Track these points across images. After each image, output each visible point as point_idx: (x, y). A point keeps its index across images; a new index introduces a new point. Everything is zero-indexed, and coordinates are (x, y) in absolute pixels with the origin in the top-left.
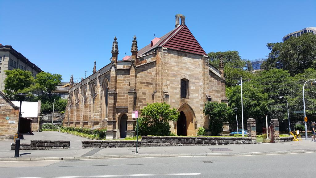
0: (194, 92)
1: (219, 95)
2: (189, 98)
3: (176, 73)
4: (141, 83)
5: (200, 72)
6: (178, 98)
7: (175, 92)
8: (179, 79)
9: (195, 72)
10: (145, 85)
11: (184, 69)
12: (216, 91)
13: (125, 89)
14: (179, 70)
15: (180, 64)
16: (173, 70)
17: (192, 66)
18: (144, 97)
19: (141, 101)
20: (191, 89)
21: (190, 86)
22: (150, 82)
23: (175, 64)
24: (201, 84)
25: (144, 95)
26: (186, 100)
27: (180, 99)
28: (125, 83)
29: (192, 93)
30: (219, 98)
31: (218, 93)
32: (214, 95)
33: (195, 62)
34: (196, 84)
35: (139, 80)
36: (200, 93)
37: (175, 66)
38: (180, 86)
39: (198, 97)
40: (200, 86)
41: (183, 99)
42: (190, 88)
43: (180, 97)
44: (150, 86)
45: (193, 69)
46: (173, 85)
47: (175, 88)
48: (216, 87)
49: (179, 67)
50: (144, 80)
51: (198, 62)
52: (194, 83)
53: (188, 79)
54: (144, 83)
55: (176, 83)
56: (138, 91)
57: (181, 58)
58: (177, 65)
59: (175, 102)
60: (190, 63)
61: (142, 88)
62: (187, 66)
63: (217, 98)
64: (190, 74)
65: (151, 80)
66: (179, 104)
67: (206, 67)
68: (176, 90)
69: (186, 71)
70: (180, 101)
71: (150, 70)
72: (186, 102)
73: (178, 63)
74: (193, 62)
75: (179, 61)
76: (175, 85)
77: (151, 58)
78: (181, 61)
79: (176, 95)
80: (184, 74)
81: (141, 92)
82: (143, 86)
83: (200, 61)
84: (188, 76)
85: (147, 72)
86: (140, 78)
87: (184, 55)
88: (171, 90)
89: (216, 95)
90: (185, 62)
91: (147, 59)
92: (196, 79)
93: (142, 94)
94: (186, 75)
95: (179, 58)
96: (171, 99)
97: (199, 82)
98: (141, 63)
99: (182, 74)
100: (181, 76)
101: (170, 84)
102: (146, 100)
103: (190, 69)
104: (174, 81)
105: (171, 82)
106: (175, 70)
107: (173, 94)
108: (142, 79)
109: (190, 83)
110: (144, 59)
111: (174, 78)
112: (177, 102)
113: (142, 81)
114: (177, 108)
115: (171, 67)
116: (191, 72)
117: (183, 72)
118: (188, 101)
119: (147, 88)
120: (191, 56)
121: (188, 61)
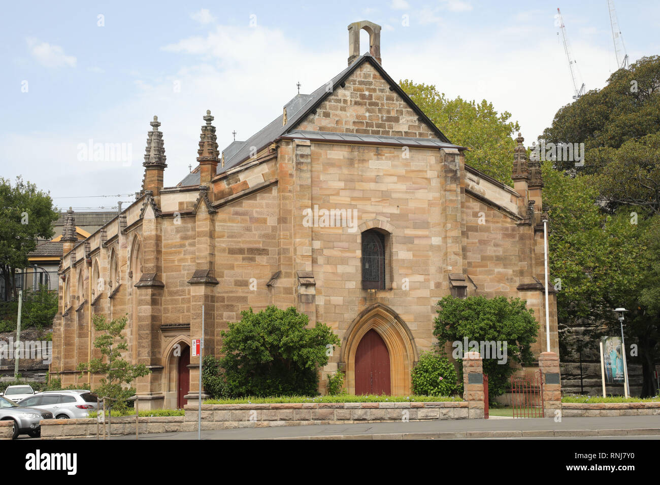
0: (407, 268)
1: (510, 271)
2: (391, 289)
4: (229, 253)
5: (430, 204)
6: (351, 292)
7: (343, 274)
9: (412, 205)
10: (244, 259)
11: (373, 200)
12: (498, 258)
13: (186, 272)
14: (353, 203)
15: (358, 185)
17: (402, 187)
18: (240, 291)
19: (232, 306)
20: (398, 260)
21: (394, 250)
22: (261, 246)
23: (342, 184)
24: (436, 241)
25: (240, 289)
26: (381, 295)
27: (359, 294)
28: (184, 255)
30: (511, 280)
31: (505, 266)
32: (490, 272)
33: (413, 171)
34: (416, 241)
35: (224, 245)
36: (433, 269)
37: (342, 193)
38: (359, 253)
39: (423, 285)
40: (432, 247)
41: (371, 294)
42: (394, 258)
43: (360, 286)
44: (261, 260)
45: (407, 196)
46: (335, 253)
47: (344, 261)
48: (496, 245)
49: (357, 194)
50: (240, 242)
51: (426, 171)
52: (409, 240)
53: (387, 227)
54: (241, 251)
55: (345, 245)
56: (223, 277)
57: (361, 165)
58: (348, 188)
59: (341, 303)
60: (396, 177)
61: (235, 268)
62: (383, 187)
63: (502, 283)
64: (396, 211)
65: (264, 242)
66: (356, 309)
67: (450, 187)
68: (346, 266)
69: (380, 204)
70: (361, 300)
71: (258, 210)
72: (379, 301)
73: (350, 181)
74: (407, 172)
75: (356, 173)
76: (341, 251)
77: (263, 174)
78: (362, 175)
79: (346, 282)
80: (374, 213)
81: (232, 280)
82: (236, 260)
83: (431, 166)
84: (389, 219)
85: (248, 218)
86: (225, 239)
87: (372, 154)
88: (329, 269)
89: (499, 273)
90: (378, 176)
91: (248, 177)
92: (416, 226)
93: (233, 286)
94: (381, 218)
95: (356, 165)
96: (329, 296)
97: (427, 237)
98: (231, 192)
99: (365, 214)
100: (361, 222)
101: (325, 251)
102: (249, 303)
103: (393, 195)
104: (338, 238)
105: (328, 241)
106: (340, 204)
107: (337, 280)
108: (232, 241)
109: (394, 240)
110: (240, 180)
111: (338, 231)
112: (351, 302)
113: (232, 245)
114: (348, 321)
115: (329, 195)
116: (400, 207)
117: (369, 207)
118: (388, 297)
119: (249, 267)
120: (398, 156)
121: (387, 173)
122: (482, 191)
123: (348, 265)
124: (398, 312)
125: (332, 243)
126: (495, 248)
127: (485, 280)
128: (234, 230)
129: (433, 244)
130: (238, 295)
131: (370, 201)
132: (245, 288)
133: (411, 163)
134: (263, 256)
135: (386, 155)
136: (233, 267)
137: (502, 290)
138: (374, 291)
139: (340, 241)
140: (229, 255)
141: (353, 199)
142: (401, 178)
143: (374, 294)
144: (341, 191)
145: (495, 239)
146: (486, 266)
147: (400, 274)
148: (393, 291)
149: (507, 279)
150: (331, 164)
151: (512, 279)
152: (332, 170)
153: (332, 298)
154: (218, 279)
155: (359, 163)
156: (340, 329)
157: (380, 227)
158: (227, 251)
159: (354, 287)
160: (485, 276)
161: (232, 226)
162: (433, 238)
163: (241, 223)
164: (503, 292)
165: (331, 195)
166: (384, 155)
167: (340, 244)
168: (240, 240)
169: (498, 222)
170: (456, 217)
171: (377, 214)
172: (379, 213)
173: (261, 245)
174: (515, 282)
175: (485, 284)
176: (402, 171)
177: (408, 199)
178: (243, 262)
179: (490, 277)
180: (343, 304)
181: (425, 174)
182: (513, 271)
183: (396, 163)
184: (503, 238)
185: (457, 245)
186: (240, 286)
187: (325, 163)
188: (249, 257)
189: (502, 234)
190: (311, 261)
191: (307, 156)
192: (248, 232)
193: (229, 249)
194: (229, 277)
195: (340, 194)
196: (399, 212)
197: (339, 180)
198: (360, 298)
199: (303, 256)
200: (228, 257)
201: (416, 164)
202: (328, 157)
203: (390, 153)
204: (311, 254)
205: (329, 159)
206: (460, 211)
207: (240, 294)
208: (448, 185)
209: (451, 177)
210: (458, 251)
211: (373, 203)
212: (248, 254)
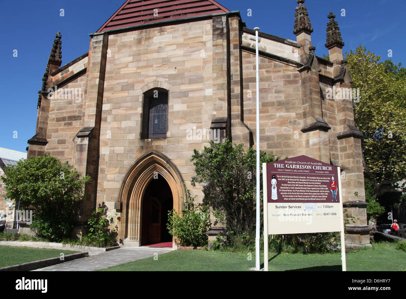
0: (182, 118)
1: (293, 115)
2: (165, 138)
3: (130, 81)
4: (56, 121)
5: (205, 62)
6: (131, 142)
7: (125, 128)
8: (139, 93)
9: (188, 65)
10: (65, 124)
11: (154, 66)
12: (280, 104)
14: (138, 71)
15: (143, 57)
16: (125, 76)
17: (180, 52)
20: (173, 112)
21: (170, 104)
23: (131, 59)
24: (209, 92)
25: (60, 146)
26: (156, 143)
27: (138, 144)
29: (175, 122)
30: (294, 123)
31: (288, 110)
32: (270, 117)
33: (190, 38)
34: (191, 95)
35: (54, 116)
37: (130, 65)
38: (140, 110)
40: (205, 98)
41: (148, 143)
42: (170, 111)
43: (139, 137)
44: (76, 124)
45: (184, 59)
46: (121, 112)
47: (127, 117)
48: (277, 92)
49: (141, 64)
50: (64, 112)
51: (202, 37)
52: (185, 94)
53: (165, 86)
54: (64, 119)
55: (129, 104)
56: (51, 138)
57: (147, 42)
58: (135, 60)
59: (122, 152)
60: (176, 45)
61: (59, 131)
62: (163, 55)
63: (285, 126)
64: (173, 72)
65: (79, 111)
66: (134, 156)
67: (216, 42)
68: (128, 121)
69: (161, 68)
70: (138, 149)
72: (154, 148)
73: (137, 56)
74: (185, 40)
75: (142, 49)
76: (125, 110)
77: (84, 64)
78: (147, 49)
79: (128, 134)
80: (155, 76)
81: (56, 140)
82: (60, 125)
83: (206, 32)
84: (167, 79)
86: (55, 111)
87: (156, 32)
88: (115, 125)
89: (281, 117)
90: (160, 47)
91: (74, 68)
92: (191, 82)
93: (56, 144)
94: (160, 79)
95: (143, 43)
96: (114, 147)
97: (201, 90)
98: (62, 80)
99: (147, 78)
100: (144, 84)
101: (113, 111)
102: (65, 156)
103: (172, 60)
104: (124, 100)
105: (116, 103)
106: (128, 73)
107: (120, 133)
108: (59, 112)
109: (170, 95)
110: (69, 71)
111: (125, 94)
112: (130, 151)
113: (59, 116)
114: (127, 166)
115: (120, 68)
116: (177, 68)
117: (151, 72)
118: (162, 145)
119: (68, 130)
120: (178, 29)
121: (168, 44)
122: (263, 47)
123: (130, 120)
124: (170, 157)
125: (119, 104)
126: (277, 95)
127: (266, 125)
128: (61, 105)
129: (206, 95)
130: (58, 150)
131: (152, 68)
132: (63, 145)
133: (189, 33)
134: (77, 121)
135: (168, 30)
136: (58, 130)
137: (284, 133)
138: (150, 140)
139: (125, 102)
140: (56, 122)
141: (138, 68)
142: (179, 46)
143: (151, 143)
144: (129, 64)
145: (276, 86)
146: (267, 111)
147: (174, 124)
148: (167, 139)
149: (290, 122)
150: (124, 46)
151: (295, 121)
152: (124, 50)
153: (115, 148)
154: (48, 140)
155: (145, 41)
156: (120, 174)
157: (159, 87)
158: (55, 120)
159: (134, 138)
160: (266, 121)
161: (60, 102)
162: (206, 90)
164: (285, 135)
165: (122, 68)
166: (166, 31)
167: (125, 104)
169: (279, 71)
170: (222, 67)
171: (157, 76)
172: (159, 76)
173: (77, 113)
174: (299, 124)
175: (266, 129)
176: (181, 40)
177: (185, 61)
178: (64, 127)
179: (271, 121)
180: (124, 153)
181: (201, 39)
182: (297, 114)
183: (176, 34)
184: (285, 84)
185: (223, 91)
186: (61, 143)
187: (119, 46)
188: (68, 123)
189: (284, 81)
190: (95, 119)
191: (100, 41)
192: (70, 105)
193: (57, 118)
194: (54, 138)
195: (129, 66)
196: (176, 72)
197: (129, 56)
198: (138, 147)
199: (89, 116)
200: (55, 124)
201: (193, 33)
202: (122, 41)
203: (171, 28)
204: (95, 113)
205: (123, 42)
206: (226, 61)
207: (60, 150)
208: (215, 41)
209: (218, 34)
210: (223, 96)
211: (154, 69)
212: (68, 121)
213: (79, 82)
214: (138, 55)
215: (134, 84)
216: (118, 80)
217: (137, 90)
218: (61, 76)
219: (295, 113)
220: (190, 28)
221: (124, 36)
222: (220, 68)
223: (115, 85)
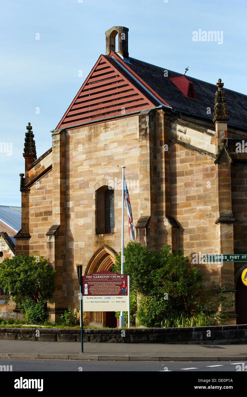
1: (209, 208)
2: (113, 233)
3: (86, 179)
4: (35, 216)
6: (90, 238)
7: (85, 224)
8: (92, 191)
9: (126, 163)
10: (42, 219)
11: (103, 164)
12: (200, 197)
14: (91, 169)
15: (94, 155)
16: (81, 174)
17: (121, 150)
18: (41, 241)
19: (37, 251)
20: (117, 209)
21: (115, 202)
23: (84, 157)
26: (107, 238)
27: (94, 239)
29: (119, 218)
30: (210, 216)
31: (205, 204)
32: (192, 211)
33: (128, 135)
35: (33, 211)
37: (84, 163)
38: (94, 207)
41: (101, 238)
42: (115, 208)
43: (94, 232)
45: (124, 157)
46: (81, 209)
47: (85, 214)
48: (198, 185)
49: (92, 162)
50: (40, 208)
54: (41, 214)
55: (86, 202)
56: (32, 233)
57: (95, 139)
58: (88, 158)
59: (83, 246)
60: (117, 143)
61: (38, 226)
62: (108, 153)
63: (203, 219)
64: (116, 170)
66: (92, 250)
68: (86, 218)
69: (107, 166)
70: (95, 243)
71: (49, 184)
72: (106, 243)
74: (124, 137)
75: (93, 146)
76: (84, 207)
78: (96, 147)
79: (87, 230)
80: (103, 174)
81: (37, 234)
82: (39, 221)
84: (112, 178)
85: (44, 190)
86: (34, 207)
87: (102, 128)
88: (77, 221)
89: (200, 210)
90: (105, 145)
91: (45, 163)
93: (37, 238)
94: (107, 177)
95: (93, 140)
96: (77, 242)
98: (36, 175)
99: (98, 176)
100: (95, 182)
101: (75, 208)
102: (45, 249)
103: (116, 158)
104: (82, 198)
105: (77, 201)
106: (83, 171)
107: (81, 229)
108: (37, 208)
109: (115, 193)
110: (41, 166)
111: (82, 192)
112: (89, 245)
113: (37, 211)
114: (88, 259)
115: (77, 166)
116: (119, 166)
117: (100, 170)
118: (111, 239)
119: (45, 225)
120: (118, 126)
121: (111, 141)
122: (188, 139)
124: (117, 251)
125: (79, 202)
126: (197, 188)
127: (189, 218)
128: (38, 200)
130: (39, 244)
132: (43, 239)
133: (127, 129)
134: (51, 216)
135: (111, 126)
136: (37, 225)
137: (202, 226)
138: (102, 235)
139: (83, 200)
140: (36, 218)
141: (91, 166)
142: (121, 143)
143: (103, 238)
144: (84, 161)
145: (197, 180)
146: (190, 205)
147: (119, 221)
148: (114, 235)
149: (207, 215)
150: (79, 142)
151: (210, 214)
154: (31, 234)
155: (94, 138)
158: (34, 215)
159: (91, 234)
160: (189, 215)
161: (37, 198)
163: (41, 195)
164: (203, 227)
165: (79, 166)
166: (109, 128)
167: (83, 202)
168: (40, 206)
169: (200, 165)
170: (146, 168)
171: (105, 175)
174: (214, 217)
175: (189, 221)
176: (121, 137)
177: (124, 159)
178: (42, 222)
179: (193, 214)
180: (85, 247)
182: (212, 207)
183: (117, 131)
184: (204, 178)
185: (147, 191)
186: (41, 238)
187: (75, 143)
188: (45, 218)
189: (203, 174)
190: (60, 218)
191: (58, 141)
192: (44, 201)
193: (35, 213)
194: (35, 232)
195: (84, 165)
196: (118, 170)
197: (83, 154)
198: (94, 242)
199: (55, 214)
200: (35, 219)
201: (130, 129)
202: (77, 138)
203: (113, 124)
204: (60, 212)
205: (77, 140)
206: (149, 162)
207: (41, 244)
208: (141, 142)
209: (143, 135)
210: (148, 196)
211: (103, 167)
212: (44, 216)
213: (50, 177)
214: (90, 153)
215: (88, 182)
216: (76, 178)
217: (91, 188)
218: (35, 171)
219: (210, 206)
220: (127, 124)
221: (78, 132)
222: (145, 170)
223: (74, 183)
